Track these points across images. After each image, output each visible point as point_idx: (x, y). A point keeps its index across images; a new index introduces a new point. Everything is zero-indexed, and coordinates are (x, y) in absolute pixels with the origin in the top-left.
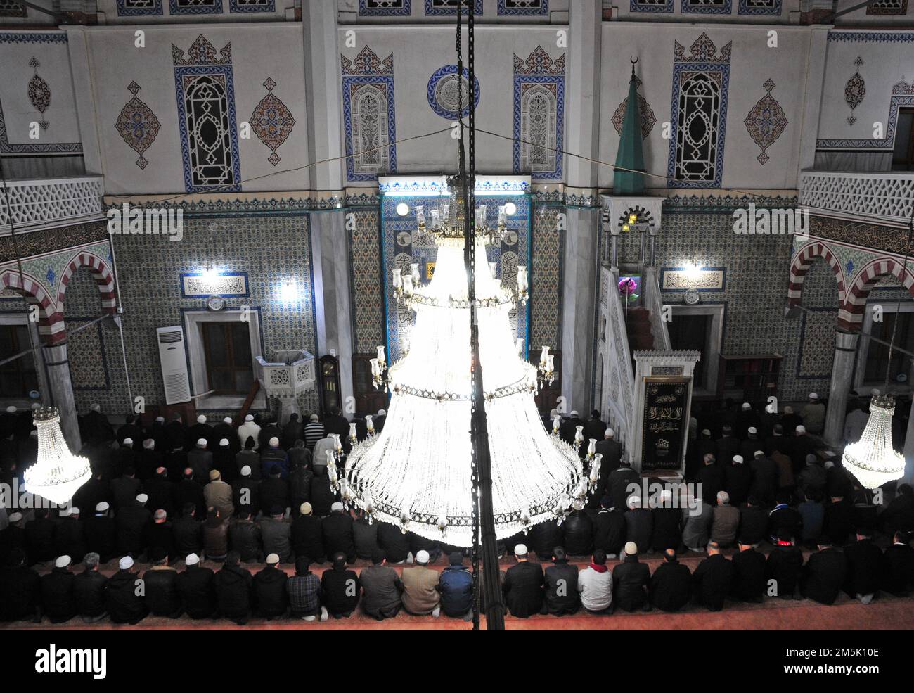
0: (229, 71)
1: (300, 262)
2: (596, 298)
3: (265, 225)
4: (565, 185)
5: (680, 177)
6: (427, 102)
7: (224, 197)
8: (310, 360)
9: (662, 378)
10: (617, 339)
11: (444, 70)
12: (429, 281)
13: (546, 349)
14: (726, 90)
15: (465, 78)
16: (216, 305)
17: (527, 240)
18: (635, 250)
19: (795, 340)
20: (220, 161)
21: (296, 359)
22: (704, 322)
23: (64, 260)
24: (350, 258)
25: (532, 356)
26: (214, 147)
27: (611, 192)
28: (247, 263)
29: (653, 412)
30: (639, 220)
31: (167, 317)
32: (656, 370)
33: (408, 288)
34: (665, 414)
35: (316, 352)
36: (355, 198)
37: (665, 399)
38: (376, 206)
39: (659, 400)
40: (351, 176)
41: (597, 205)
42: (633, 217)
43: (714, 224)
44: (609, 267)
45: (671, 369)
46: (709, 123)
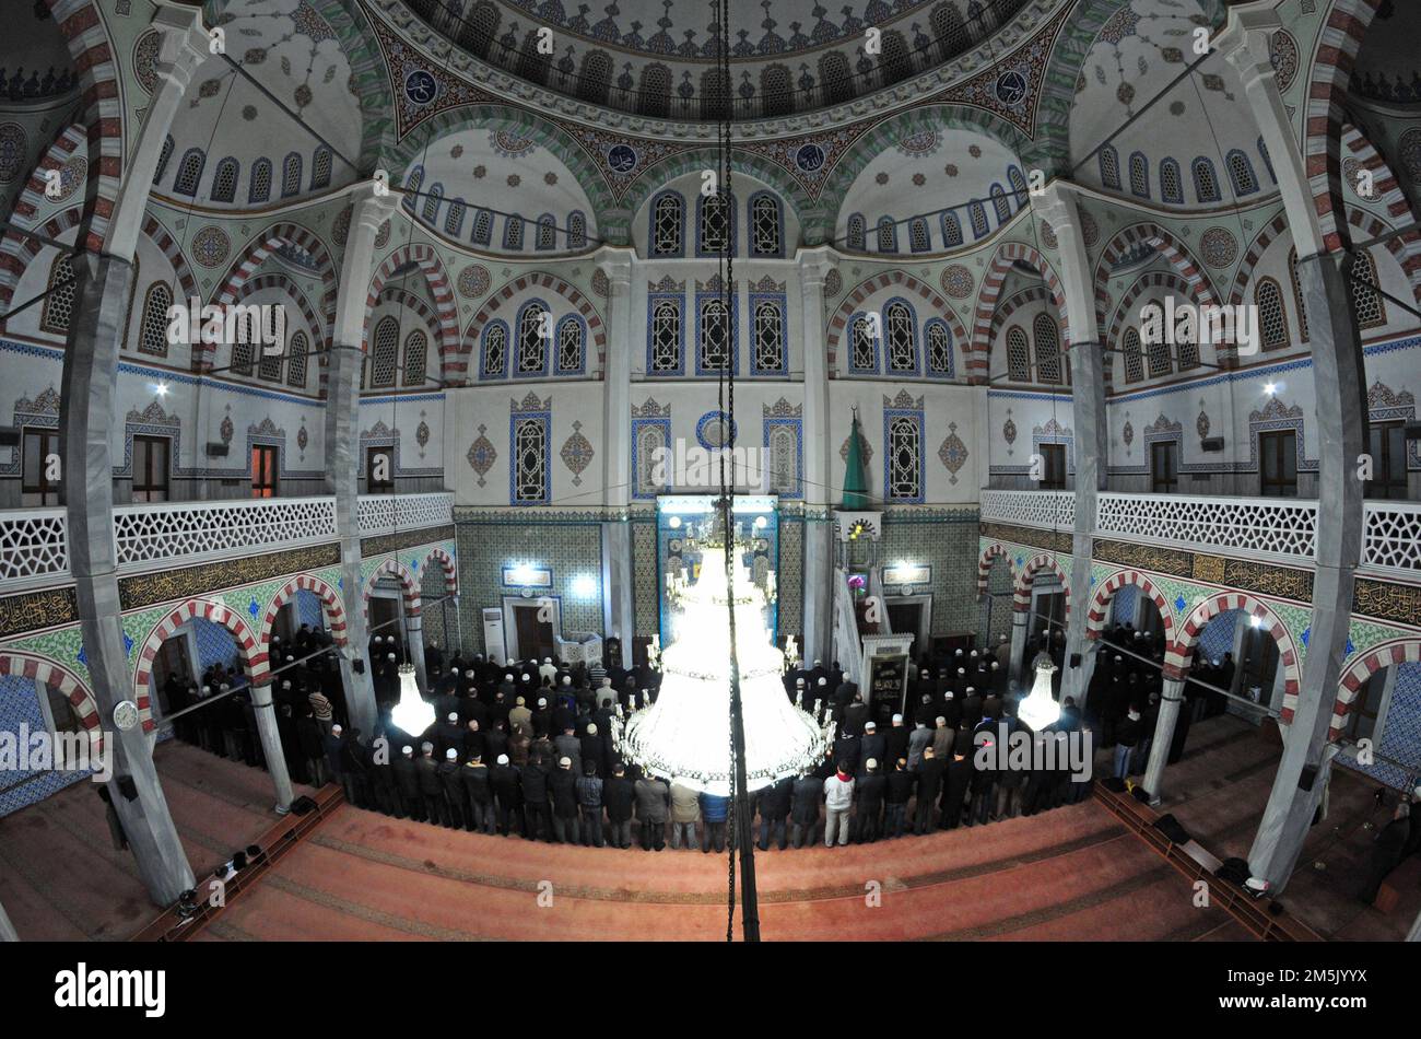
0: (548, 417)
1: (593, 562)
2: (831, 593)
3: (566, 533)
4: (805, 503)
5: (893, 495)
6: (695, 437)
7: (538, 509)
8: (599, 640)
9: (886, 656)
10: (849, 626)
11: (709, 415)
12: (696, 580)
13: (791, 638)
14: (923, 429)
15: (726, 422)
16: (527, 593)
17: (775, 547)
18: (862, 553)
19: (985, 620)
20: (536, 482)
21: (587, 640)
22: (916, 609)
23: (423, 553)
24: (633, 559)
25: (780, 642)
26: (534, 472)
27: (841, 508)
28: (552, 561)
29: (878, 684)
30: (864, 530)
31: (491, 600)
32: (880, 650)
33: (679, 589)
34: (887, 685)
35: (603, 635)
36: (638, 513)
37: (887, 673)
38: (655, 519)
39: (882, 675)
40: (635, 495)
41: (830, 518)
42: (859, 528)
43: (921, 531)
44: (841, 568)
45: (892, 649)
46: (912, 454)
